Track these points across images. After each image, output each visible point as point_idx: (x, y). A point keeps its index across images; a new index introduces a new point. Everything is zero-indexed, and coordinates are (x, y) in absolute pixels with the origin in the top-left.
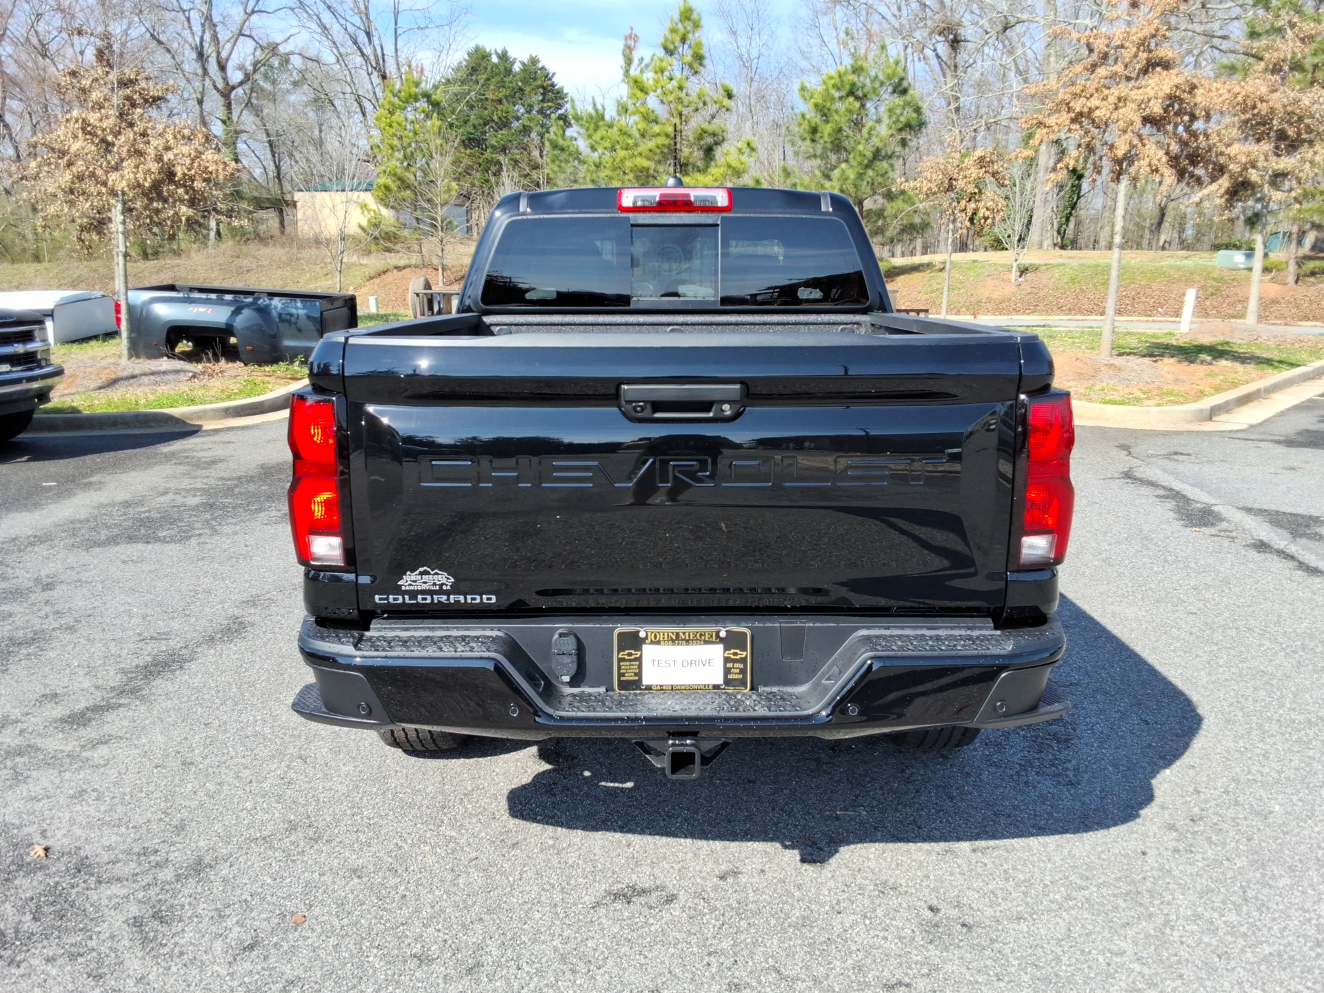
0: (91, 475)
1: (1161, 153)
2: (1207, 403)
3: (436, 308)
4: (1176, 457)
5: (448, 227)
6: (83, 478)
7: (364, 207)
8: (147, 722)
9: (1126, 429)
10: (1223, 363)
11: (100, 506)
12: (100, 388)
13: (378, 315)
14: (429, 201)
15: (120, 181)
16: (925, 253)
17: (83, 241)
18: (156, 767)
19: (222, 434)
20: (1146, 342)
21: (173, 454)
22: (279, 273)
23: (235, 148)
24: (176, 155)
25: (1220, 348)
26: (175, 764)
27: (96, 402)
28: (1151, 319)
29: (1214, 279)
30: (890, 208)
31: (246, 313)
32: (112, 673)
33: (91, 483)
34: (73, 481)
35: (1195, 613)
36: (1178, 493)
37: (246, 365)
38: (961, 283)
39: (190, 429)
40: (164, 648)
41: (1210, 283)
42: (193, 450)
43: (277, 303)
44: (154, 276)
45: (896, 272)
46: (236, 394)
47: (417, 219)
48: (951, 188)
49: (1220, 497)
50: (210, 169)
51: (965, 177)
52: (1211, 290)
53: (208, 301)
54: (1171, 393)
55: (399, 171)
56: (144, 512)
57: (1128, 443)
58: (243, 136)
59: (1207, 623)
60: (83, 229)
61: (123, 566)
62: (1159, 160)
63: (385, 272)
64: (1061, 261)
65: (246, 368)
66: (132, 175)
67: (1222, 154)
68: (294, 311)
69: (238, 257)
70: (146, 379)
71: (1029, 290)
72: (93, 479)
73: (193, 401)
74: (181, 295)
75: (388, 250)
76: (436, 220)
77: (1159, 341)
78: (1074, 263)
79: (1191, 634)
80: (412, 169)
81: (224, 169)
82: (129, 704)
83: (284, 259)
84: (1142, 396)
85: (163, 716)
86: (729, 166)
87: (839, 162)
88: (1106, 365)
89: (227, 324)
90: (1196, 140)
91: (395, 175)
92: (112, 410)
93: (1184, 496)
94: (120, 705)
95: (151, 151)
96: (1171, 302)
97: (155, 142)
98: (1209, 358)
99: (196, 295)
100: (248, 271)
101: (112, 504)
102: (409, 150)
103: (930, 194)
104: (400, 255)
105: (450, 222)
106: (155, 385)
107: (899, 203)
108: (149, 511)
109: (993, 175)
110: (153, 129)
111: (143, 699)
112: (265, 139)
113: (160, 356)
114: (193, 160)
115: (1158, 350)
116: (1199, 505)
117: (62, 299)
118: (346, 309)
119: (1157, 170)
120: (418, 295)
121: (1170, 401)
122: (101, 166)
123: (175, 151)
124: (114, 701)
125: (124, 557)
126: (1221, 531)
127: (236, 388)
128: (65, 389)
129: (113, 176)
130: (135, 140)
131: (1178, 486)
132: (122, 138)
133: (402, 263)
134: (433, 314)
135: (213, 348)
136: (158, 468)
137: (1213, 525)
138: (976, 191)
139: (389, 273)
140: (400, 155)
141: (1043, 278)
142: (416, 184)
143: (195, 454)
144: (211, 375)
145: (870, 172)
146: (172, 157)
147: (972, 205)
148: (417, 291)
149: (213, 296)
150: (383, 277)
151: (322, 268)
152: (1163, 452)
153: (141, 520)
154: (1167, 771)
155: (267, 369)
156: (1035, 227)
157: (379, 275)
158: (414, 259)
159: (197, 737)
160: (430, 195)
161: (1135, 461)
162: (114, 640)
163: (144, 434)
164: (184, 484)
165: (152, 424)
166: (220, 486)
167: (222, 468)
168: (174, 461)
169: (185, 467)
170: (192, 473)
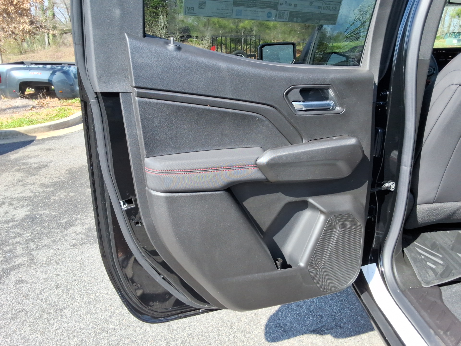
23: (53, 9)
31: (58, 74)
37: (59, 99)
39: (30, 139)
46: (54, 117)
53: (38, 69)
65: (60, 101)
69: (57, 52)
70: (8, 111)
73: (31, 122)
74: (25, 66)
89: (49, 80)
99: (33, 66)
100: (61, 57)
106: (13, 113)
112: (65, 6)
113: (16, 97)
127: (54, 113)
135: (42, 92)
143: (29, 160)
144: (42, 107)
149: (41, 66)
163: (4, 144)
164: (17, 192)
165: (9, 137)
166: (42, 193)
167: (44, 174)
168: (15, 168)
169: (21, 174)
170: (25, 180)
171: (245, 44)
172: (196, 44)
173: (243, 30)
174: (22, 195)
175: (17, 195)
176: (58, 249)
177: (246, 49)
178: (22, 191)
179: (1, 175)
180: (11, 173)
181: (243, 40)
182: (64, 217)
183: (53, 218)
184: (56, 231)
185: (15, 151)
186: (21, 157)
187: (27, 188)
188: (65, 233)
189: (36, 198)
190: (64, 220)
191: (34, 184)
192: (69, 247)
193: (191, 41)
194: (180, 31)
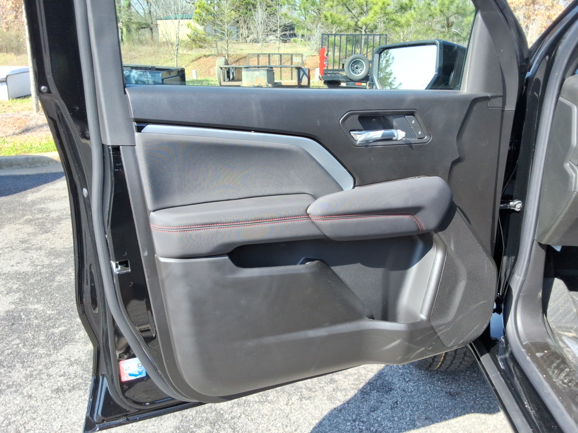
3: (231, 77)
5: (230, 34)
7: (189, 26)
12: (14, 134)
13: (197, 80)
14: (221, 21)
22: (149, 58)
27: (5, 145)
43: (135, 74)
47: (215, 30)
55: (206, 6)
63: (200, 58)
68: (145, 79)
69: (130, 51)
75: (201, 47)
76: (224, 30)
83: (152, 51)
100: (135, 58)
104: (207, 49)
105: (231, 32)
117: (12, 71)
120: (221, 68)
133: (208, 53)
134: (229, 80)
139: (202, 59)
142: (214, 12)
148: (221, 66)
150: (199, 60)
151: (169, 56)
157: (197, 59)
158: (214, 51)
160: (222, 18)
163: (27, 176)
164: (13, 262)
165: (38, 165)
166: (46, 267)
167: (61, 232)
168: (26, 217)
169: (31, 228)
170: (31, 239)
171: (366, 46)
172: (301, 45)
173: (364, 27)
174: (17, 268)
175: (9, 269)
176: (30, 396)
177: (367, 53)
178: (20, 261)
179: (2, 228)
180: (17, 226)
181: (363, 41)
182: (63, 321)
183: (45, 322)
184: (42, 351)
185: (37, 188)
186: (41, 199)
187: (28, 255)
188: (53, 358)
189: (34, 277)
190: (60, 329)
191: (40, 248)
192: (49, 393)
193: (295, 41)
194: (282, 28)
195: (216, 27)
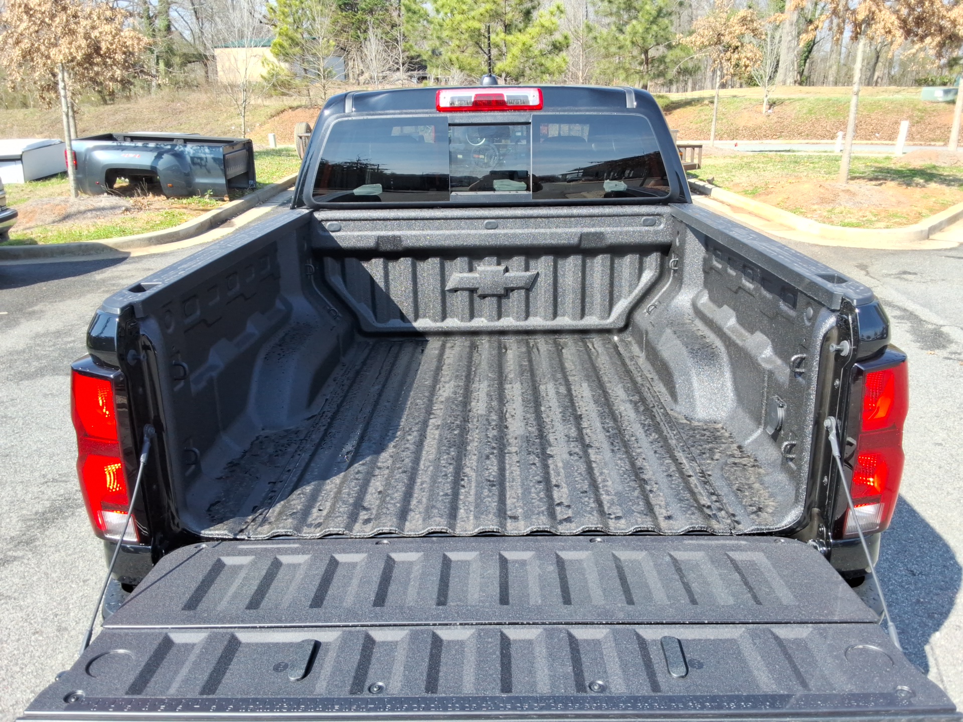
0: (36, 305)
1: (894, 17)
2: (925, 224)
4: (905, 276)
5: (329, 75)
6: (30, 307)
7: (264, 62)
8: (35, 578)
9: (862, 249)
10: (933, 185)
11: (38, 336)
12: (54, 222)
14: (314, 55)
15: (58, 55)
16: (693, 89)
17: (44, 99)
18: (34, 634)
19: (144, 261)
20: (871, 166)
21: (104, 281)
22: (203, 113)
23: (168, 15)
24: (101, 33)
25: (929, 171)
26: (50, 630)
27: (50, 234)
28: (869, 142)
29: (919, 110)
30: (671, 55)
31: (166, 157)
32: (14, 521)
33: (34, 312)
34: (21, 310)
35: (941, 444)
36: (911, 313)
37: (168, 198)
38: (724, 114)
39: (120, 256)
40: (62, 492)
41: (916, 113)
42: (119, 277)
43: (190, 149)
44: (112, 117)
45: (673, 107)
46: (158, 225)
47: (305, 70)
48: (719, 42)
49: (946, 317)
50: (128, 44)
51: (730, 33)
52: (916, 119)
53: (136, 148)
54: (895, 215)
55: (290, 33)
56: (70, 342)
57: (865, 263)
58: (174, 7)
59: (952, 455)
60: (43, 88)
61: (43, 400)
62: (892, 24)
63: (282, 112)
64: (801, 96)
65: (168, 201)
66: (67, 51)
67: (943, 17)
68: (203, 156)
69: (173, 101)
70: (89, 214)
71: (776, 119)
72: (36, 308)
73: (123, 232)
74: (115, 144)
75: (284, 94)
76: (319, 70)
77: (881, 165)
78: (811, 98)
79: (940, 467)
80: (300, 30)
81: (138, 44)
82: (22, 557)
83: (207, 101)
84: (874, 219)
85: (49, 572)
86: (543, 26)
87: (630, 19)
88: (843, 191)
89: (152, 167)
90: (922, 7)
91: (287, 35)
92: (61, 242)
93: (916, 317)
94: (15, 558)
95: (81, 30)
96: (885, 128)
97: (84, 22)
98: (922, 181)
99: (128, 144)
101: (45, 335)
102: (296, 16)
103: (703, 47)
104: (293, 98)
105: (330, 72)
106: (96, 218)
107: (678, 52)
108: (74, 341)
109: (753, 31)
110: (82, 11)
111: (34, 550)
113: (100, 192)
114: (114, 37)
115: (882, 175)
116: (930, 326)
117: (28, 146)
118: (244, 151)
119: (890, 32)
120: (301, 137)
121: (895, 222)
122: (43, 43)
123: (100, 30)
124: (10, 553)
125: (45, 391)
126: (951, 353)
127: (158, 219)
128: (27, 222)
129: (53, 52)
130: (67, 21)
131: (911, 306)
132: (57, 20)
133: (295, 104)
135: (141, 185)
136: (89, 296)
137: (944, 347)
138: (739, 44)
139: (286, 113)
140: (290, 20)
141: (787, 110)
142: (303, 42)
143: (121, 281)
144: (140, 209)
145: (655, 27)
146: (98, 35)
147: (736, 56)
148: (301, 134)
149: (140, 144)
150: (281, 115)
152: (894, 272)
153: (66, 350)
154: (937, 634)
155: (185, 201)
156: (781, 70)
157: (278, 114)
158: (304, 101)
159: (74, 597)
160: (314, 51)
161: (873, 280)
162: (22, 482)
163: (84, 262)
165: (91, 252)
168: (102, 289)
180: (97, 294)
185: (101, 270)
186: (110, 277)
194: (406, 65)
195: (306, 64)
